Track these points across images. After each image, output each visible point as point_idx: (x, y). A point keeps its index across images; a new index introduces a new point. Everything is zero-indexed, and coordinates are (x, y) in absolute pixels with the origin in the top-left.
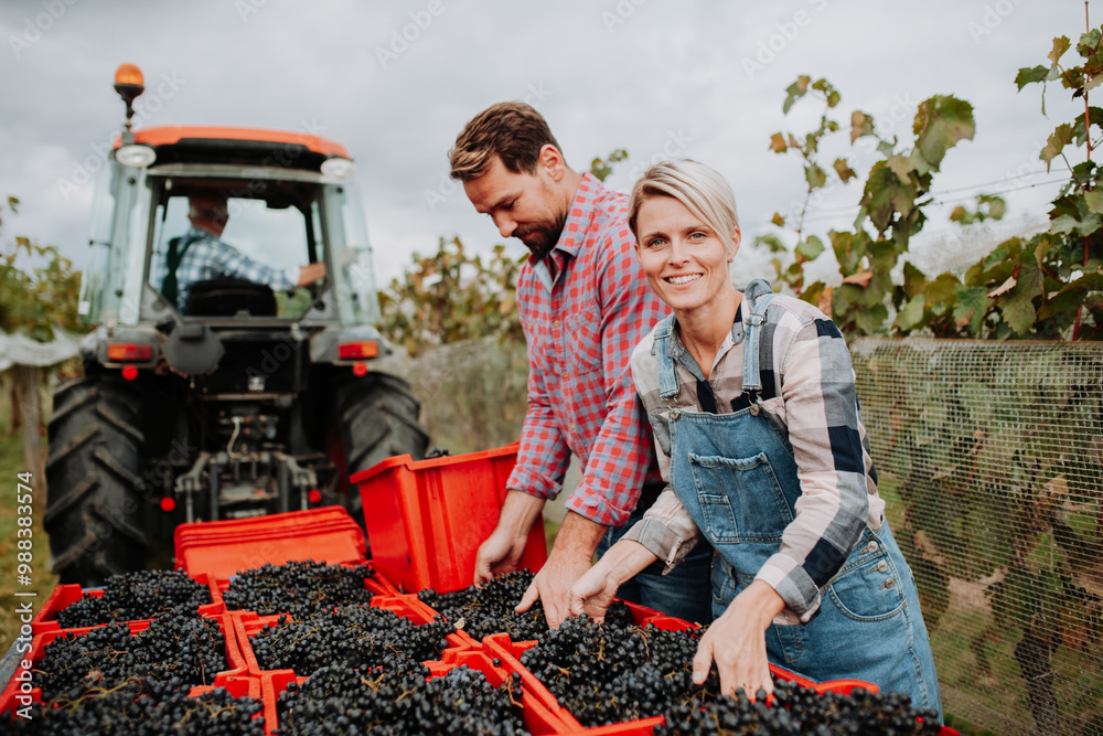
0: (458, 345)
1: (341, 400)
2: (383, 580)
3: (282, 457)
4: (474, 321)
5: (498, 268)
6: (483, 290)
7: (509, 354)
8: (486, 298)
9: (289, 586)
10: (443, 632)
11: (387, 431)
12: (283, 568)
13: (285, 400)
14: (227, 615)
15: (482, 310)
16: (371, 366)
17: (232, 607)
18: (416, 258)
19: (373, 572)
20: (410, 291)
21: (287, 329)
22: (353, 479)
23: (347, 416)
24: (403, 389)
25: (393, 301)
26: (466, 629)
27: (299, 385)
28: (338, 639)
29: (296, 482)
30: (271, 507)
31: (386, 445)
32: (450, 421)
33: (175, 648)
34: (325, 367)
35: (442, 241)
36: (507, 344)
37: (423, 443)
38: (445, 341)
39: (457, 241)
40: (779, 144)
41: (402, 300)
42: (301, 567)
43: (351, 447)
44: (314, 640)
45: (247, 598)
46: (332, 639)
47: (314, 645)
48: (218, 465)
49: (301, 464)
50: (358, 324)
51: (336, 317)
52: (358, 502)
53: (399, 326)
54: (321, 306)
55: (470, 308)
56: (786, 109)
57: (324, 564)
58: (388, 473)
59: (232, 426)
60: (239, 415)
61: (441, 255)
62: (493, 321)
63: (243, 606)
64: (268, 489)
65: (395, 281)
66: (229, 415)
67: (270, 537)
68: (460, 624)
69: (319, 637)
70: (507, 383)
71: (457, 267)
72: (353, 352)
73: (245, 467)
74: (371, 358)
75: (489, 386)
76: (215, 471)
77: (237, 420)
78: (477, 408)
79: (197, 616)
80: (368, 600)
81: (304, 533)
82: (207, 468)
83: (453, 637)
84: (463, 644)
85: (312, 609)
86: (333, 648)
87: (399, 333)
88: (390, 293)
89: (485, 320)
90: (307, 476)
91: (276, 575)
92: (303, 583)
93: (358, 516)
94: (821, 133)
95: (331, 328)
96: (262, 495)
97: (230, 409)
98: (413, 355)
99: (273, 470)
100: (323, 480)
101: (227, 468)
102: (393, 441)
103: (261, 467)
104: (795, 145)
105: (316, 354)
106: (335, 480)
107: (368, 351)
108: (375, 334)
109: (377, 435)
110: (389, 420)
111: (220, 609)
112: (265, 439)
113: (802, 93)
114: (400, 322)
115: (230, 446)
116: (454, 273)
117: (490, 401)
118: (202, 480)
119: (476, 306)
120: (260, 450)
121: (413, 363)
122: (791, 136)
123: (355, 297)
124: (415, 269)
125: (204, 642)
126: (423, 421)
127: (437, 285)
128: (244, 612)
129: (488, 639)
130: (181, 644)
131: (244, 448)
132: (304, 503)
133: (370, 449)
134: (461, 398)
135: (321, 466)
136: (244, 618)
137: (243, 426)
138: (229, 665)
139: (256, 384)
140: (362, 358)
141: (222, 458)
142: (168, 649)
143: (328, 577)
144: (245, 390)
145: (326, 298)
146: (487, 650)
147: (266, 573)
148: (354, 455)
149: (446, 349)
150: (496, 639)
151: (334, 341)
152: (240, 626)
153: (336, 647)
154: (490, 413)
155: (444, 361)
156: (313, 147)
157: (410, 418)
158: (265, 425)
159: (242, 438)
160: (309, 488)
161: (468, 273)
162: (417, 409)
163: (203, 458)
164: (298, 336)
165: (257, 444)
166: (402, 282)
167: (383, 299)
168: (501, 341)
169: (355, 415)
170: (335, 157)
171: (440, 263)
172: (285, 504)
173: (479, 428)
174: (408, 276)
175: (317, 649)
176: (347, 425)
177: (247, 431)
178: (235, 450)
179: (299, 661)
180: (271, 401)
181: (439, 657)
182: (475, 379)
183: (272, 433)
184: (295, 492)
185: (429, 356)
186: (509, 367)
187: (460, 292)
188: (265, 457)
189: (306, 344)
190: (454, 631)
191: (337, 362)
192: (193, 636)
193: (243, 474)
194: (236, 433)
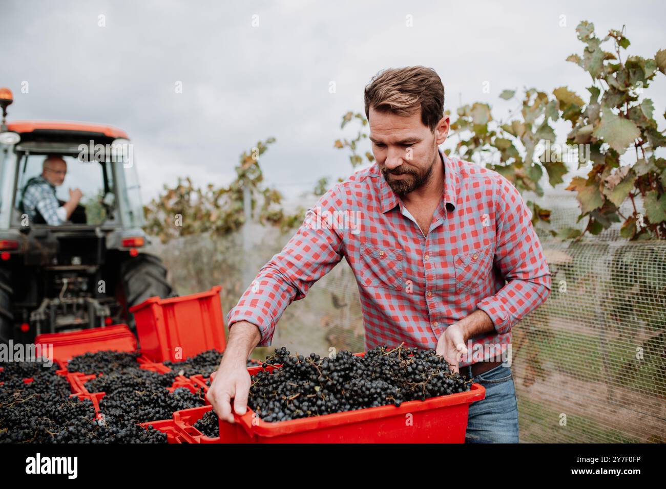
0: (189, 237)
1: (123, 268)
2: (146, 358)
3: (90, 300)
4: (197, 225)
5: (210, 195)
6: (203, 207)
7: (215, 243)
8: (204, 212)
9: (99, 362)
10: (173, 377)
11: (148, 286)
12: (96, 354)
13: (92, 269)
14: (70, 375)
15: (201, 218)
16: (140, 250)
17: (71, 372)
18: (165, 187)
19: (141, 355)
20: (162, 205)
21: (93, 231)
22: (131, 310)
23: (127, 277)
24: (157, 262)
25: (152, 211)
26: (184, 375)
27: (100, 261)
28: (125, 380)
29: (98, 313)
30: (85, 327)
31: (148, 293)
32: (185, 279)
33: (47, 388)
34: (115, 252)
35: (180, 180)
36: (215, 237)
37: (169, 291)
38: (182, 234)
39: (188, 180)
40: (339, 145)
41: (158, 211)
42: (105, 353)
43: (129, 294)
44: (114, 381)
45: (79, 368)
46: (122, 380)
47: (114, 383)
48: (55, 305)
49: (102, 304)
50: (133, 227)
51: (120, 224)
52: (133, 323)
53: (156, 227)
54: (112, 218)
55: (195, 217)
56: (343, 126)
57: (116, 351)
58: (148, 306)
59: (62, 284)
60: (66, 277)
61: (179, 187)
62: (208, 224)
63: (76, 371)
64: (83, 318)
65: (153, 200)
66: (61, 278)
67: (87, 341)
68: (181, 373)
69: (116, 379)
70: (215, 258)
71: (188, 193)
72: (130, 243)
73: (70, 306)
74: (140, 246)
75: (205, 260)
76: (53, 309)
77: (65, 281)
78: (199, 272)
79: (57, 375)
80: (139, 366)
81: (104, 339)
82: (48, 307)
83: (178, 378)
84: (182, 380)
85: (112, 370)
86: (123, 384)
87: (156, 229)
88: (151, 207)
89: (203, 224)
90: (104, 310)
91: (92, 357)
92: (106, 360)
93: (134, 331)
94: (358, 139)
95: (118, 230)
96: (79, 321)
97: (61, 274)
98: (164, 242)
99: (85, 308)
100: (114, 311)
101: (60, 307)
102: (152, 290)
103: (79, 306)
104: (347, 144)
105: (110, 244)
106: (120, 313)
107: (138, 242)
108: (142, 233)
109: (143, 287)
110: (150, 280)
111: (66, 373)
112: (81, 290)
113: (350, 120)
114: (157, 223)
115: (61, 294)
116: (186, 197)
117: (206, 268)
118: (46, 313)
119: (199, 215)
120: (78, 296)
121: (164, 247)
122: (345, 141)
123: (131, 213)
124: (165, 193)
125: (61, 385)
126: (169, 279)
127: (177, 203)
128: (78, 373)
129: (193, 377)
130: (50, 386)
131: (69, 296)
132: (103, 325)
133: (139, 295)
134: (191, 266)
135: (112, 304)
136: (79, 376)
137: (69, 284)
138: (74, 392)
139: (76, 261)
140: (134, 246)
141: (56, 301)
142: (44, 388)
143: (118, 357)
144: (70, 264)
145: (115, 214)
146: (192, 382)
147: (87, 356)
148: (130, 298)
149: (182, 240)
150: (197, 378)
151: (119, 236)
152: (77, 379)
153: (124, 383)
154: (206, 274)
155: (181, 246)
156: (108, 134)
157: (162, 279)
158: (81, 283)
159: (68, 290)
160: (106, 317)
161: (194, 197)
162: (165, 273)
163: (46, 302)
164: (99, 234)
165: (76, 293)
166: (158, 200)
167: (146, 210)
168: (211, 236)
169: (131, 277)
170: (120, 138)
171: (178, 192)
172: (92, 325)
173: (200, 282)
174: (161, 197)
175: (115, 384)
176: (127, 283)
177: (71, 287)
178: (65, 296)
179: (108, 389)
180: (84, 271)
181: (171, 386)
182: (197, 256)
183: (85, 287)
184: (98, 319)
185: (173, 242)
186: (216, 250)
187: (190, 207)
188: (81, 301)
189: (104, 240)
190: (179, 376)
191: (121, 248)
192: (55, 382)
193: (69, 309)
194: (65, 288)
